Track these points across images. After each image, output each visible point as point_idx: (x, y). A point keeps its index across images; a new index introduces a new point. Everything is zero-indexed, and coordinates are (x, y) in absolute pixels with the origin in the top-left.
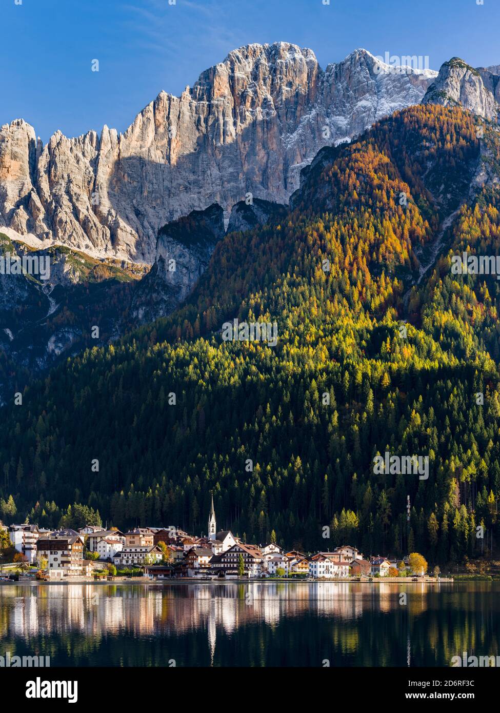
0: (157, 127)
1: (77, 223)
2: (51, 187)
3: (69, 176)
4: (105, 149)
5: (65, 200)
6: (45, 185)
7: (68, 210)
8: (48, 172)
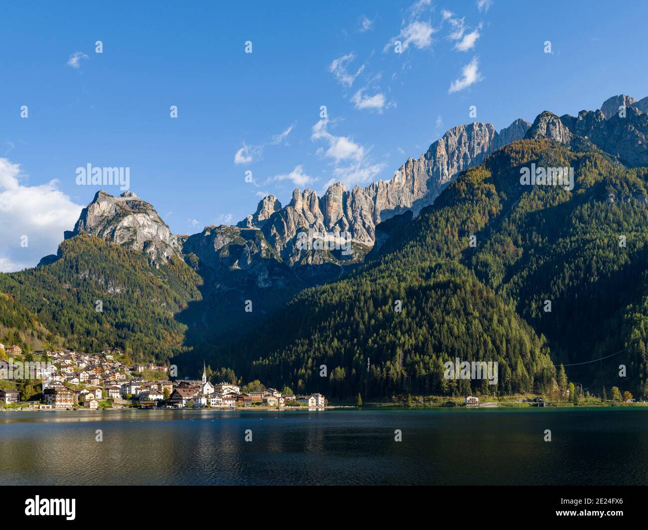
0: (407, 176)
1: (364, 230)
2: (353, 213)
3: (361, 207)
4: (380, 191)
5: (359, 219)
6: (350, 213)
7: (360, 224)
8: (351, 206)
